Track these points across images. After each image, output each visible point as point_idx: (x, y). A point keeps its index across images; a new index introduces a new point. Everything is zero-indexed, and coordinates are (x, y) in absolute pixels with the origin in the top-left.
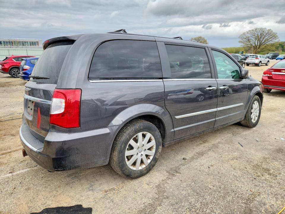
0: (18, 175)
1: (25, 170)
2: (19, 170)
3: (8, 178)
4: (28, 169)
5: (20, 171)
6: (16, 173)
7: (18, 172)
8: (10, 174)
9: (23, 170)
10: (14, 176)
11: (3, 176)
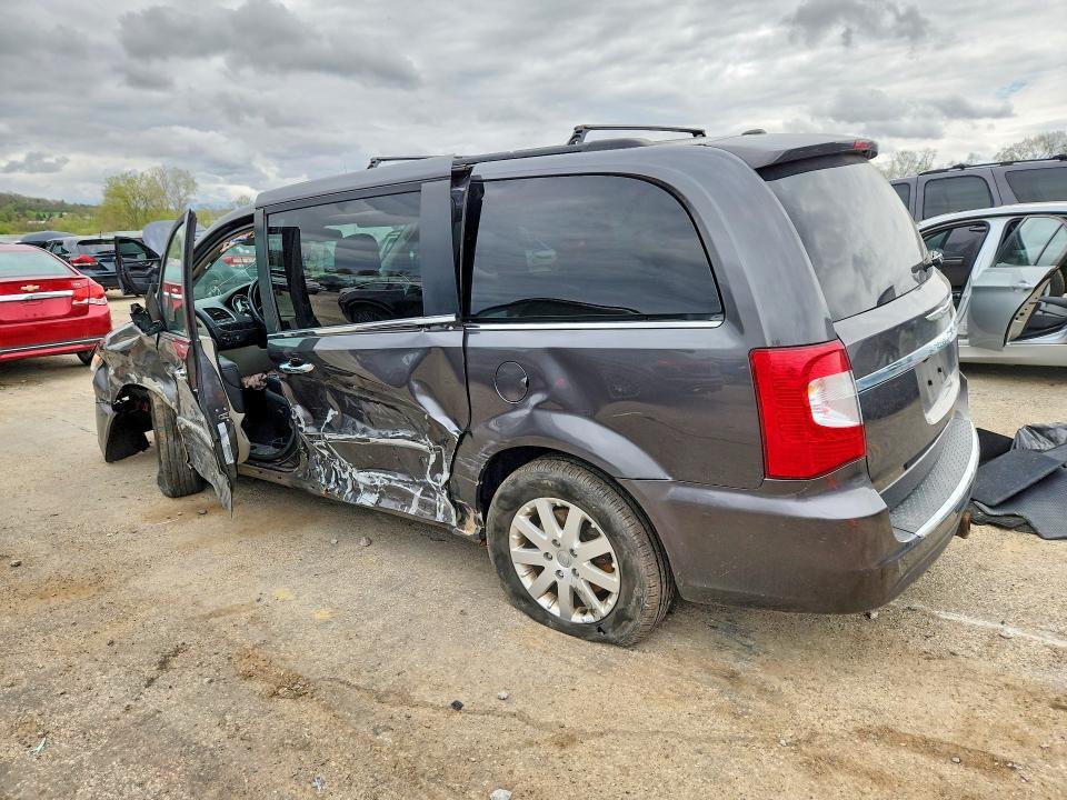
0: (987, 616)
1: (954, 617)
2: (971, 628)
3: (1019, 624)
4: (943, 615)
5: (972, 622)
6: (990, 625)
7: (980, 623)
8: (1010, 631)
9: (960, 624)
10: (1002, 618)
11: (1035, 638)
